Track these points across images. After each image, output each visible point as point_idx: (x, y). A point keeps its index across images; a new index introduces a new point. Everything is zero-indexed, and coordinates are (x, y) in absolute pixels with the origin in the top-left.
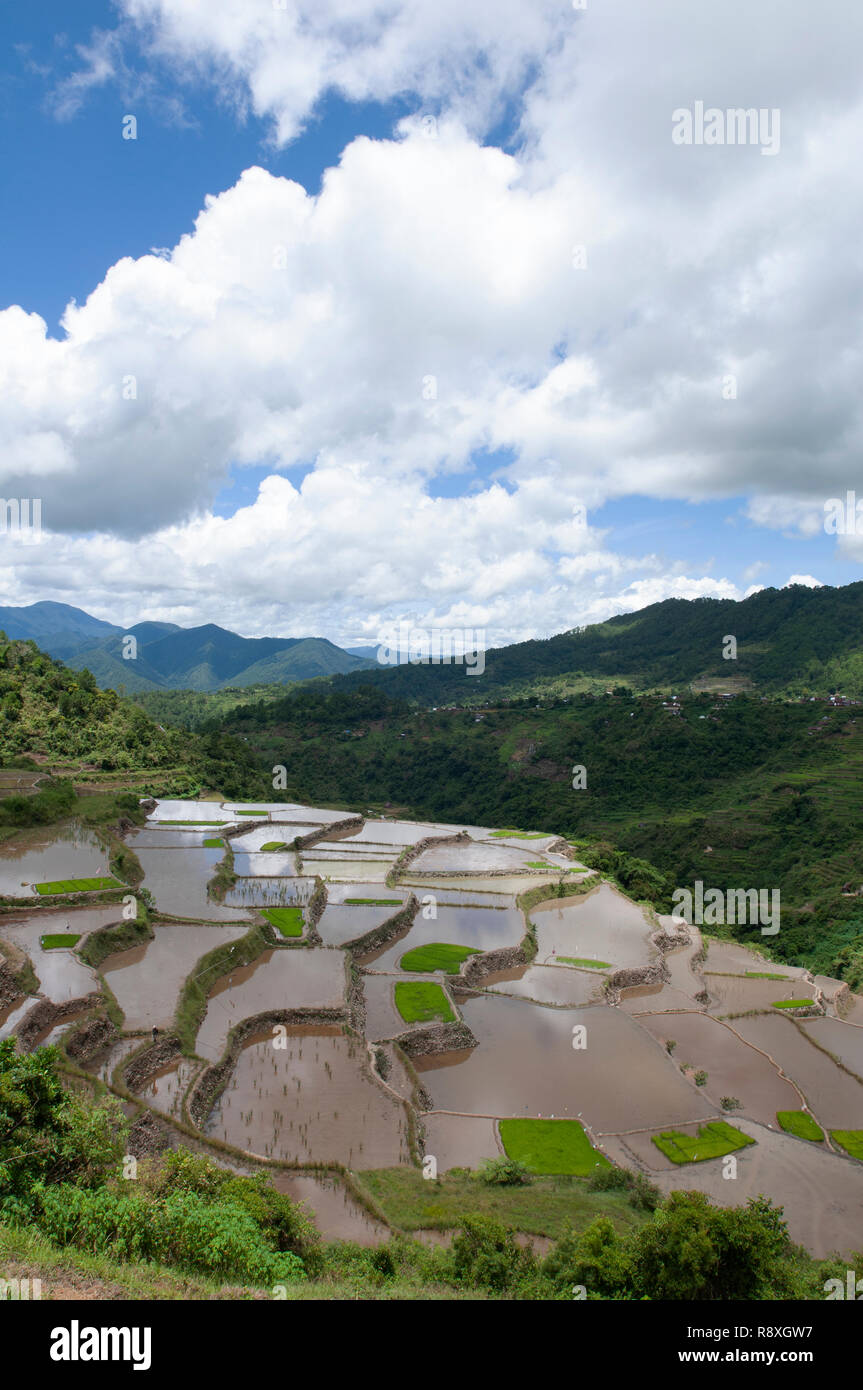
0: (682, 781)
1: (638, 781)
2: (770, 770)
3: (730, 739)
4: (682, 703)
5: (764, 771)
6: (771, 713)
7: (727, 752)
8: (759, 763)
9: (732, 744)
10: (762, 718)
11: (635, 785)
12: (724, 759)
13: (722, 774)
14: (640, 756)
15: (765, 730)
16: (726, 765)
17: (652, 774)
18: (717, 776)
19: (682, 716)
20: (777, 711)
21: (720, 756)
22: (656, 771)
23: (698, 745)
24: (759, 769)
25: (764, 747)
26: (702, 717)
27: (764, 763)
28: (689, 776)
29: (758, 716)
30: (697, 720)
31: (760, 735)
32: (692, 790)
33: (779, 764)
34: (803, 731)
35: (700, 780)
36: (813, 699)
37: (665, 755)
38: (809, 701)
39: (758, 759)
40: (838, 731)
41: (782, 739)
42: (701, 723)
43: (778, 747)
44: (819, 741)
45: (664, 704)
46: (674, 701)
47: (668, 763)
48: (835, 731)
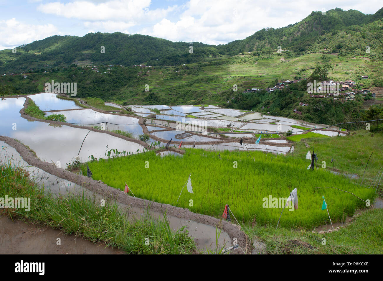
0: (106, 92)
1: (93, 93)
2: (130, 87)
3: (116, 78)
4: (98, 68)
5: (128, 87)
6: (125, 70)
7: (116, 82)
8: (125, 85)
9: (117, 80)
10: (123, 72)
11: (92, 95)
12: (116, 84)
14: (91, 85)
15: (125, 75)
16: (117, 86)
17: (96, 90)
18: (115, 90)
19: (100, 72)
20: (127, 70)
21: (115, 84)
22: (97, 89)
23: (108, 81)
24: (126, 87)
25: (125, 80)
26: (105, 72)
27: (127, 85)
28: (108, 90)
29: (121, 71)
31: (124, 77)
32: (110, 94)
33: (132, 85)
34: (136, 75)
35: (111, 91)
36: (136, 66)
37: (99, 85)
38: (135, 66)
39: (125, 84)
40: (146, 74)
41: (130, 78)
42: (106, 74)
43: (130, 80)
44: (141, 78)
45: (92, 69)
46: (95, 68)
47: (100, 87)
48: (145, 75)
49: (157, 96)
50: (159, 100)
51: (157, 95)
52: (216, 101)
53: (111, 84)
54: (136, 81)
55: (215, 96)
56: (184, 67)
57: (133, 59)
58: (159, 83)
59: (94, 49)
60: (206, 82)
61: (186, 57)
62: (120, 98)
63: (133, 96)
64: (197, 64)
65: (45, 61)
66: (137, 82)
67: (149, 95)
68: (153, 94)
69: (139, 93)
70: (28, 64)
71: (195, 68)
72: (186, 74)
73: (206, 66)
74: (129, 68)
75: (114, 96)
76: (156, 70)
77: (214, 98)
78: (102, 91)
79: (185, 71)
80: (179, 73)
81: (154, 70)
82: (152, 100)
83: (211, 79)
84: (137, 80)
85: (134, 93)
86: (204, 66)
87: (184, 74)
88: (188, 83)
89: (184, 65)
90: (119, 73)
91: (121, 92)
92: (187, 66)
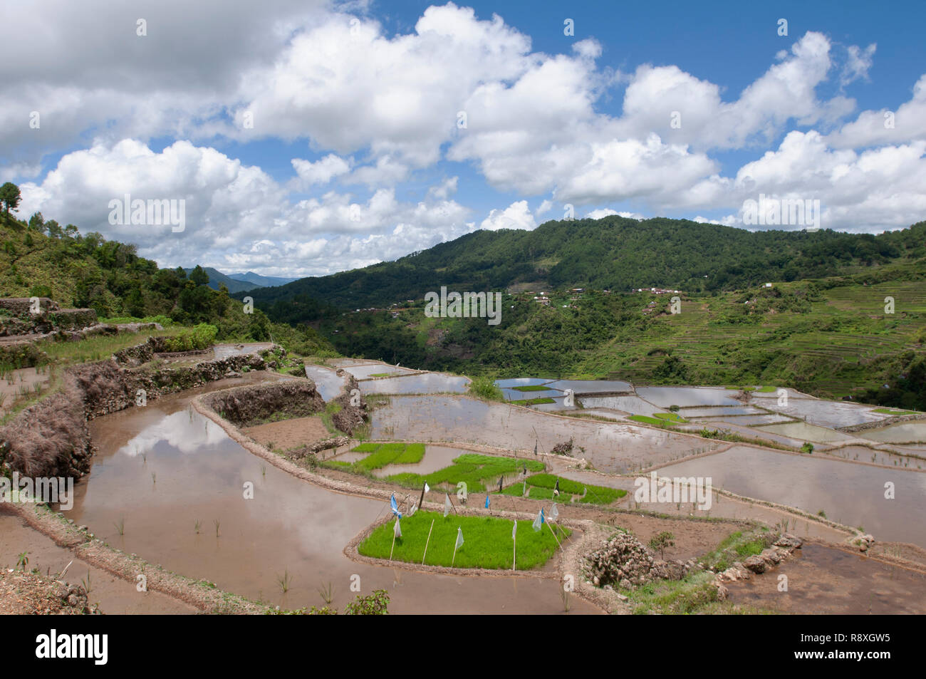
0: (563, 353)
1: (531, 355)
2: (621, 341)
3: (590, 321)
4: (549, 297)
5: (617, 342)
6: (612, 301)
7: (589, 331)
8: (611, 337)
9: (592, 324)
10: (607, 305)
11: (529, 358)
12: (589, 335)
13: (588, 346)
14: (528, 336)
15: (611, 313)
16: (590, 339)
17: (540, 349)
18: (585, 348)
19: (552, 306)
20: (617, 300)
21: (585, 333)
22: (542, 347)
23: (569, 326)
24: (612, 341)
25: (612, 325)
26: (565, 306)
27: (615, 337)
28: (568, 348)
29: (604, 304)
30: (562, 308)
31: (608, 317)
32: (572, 359)
33: (629, 336)
34: (639, 312)
35: (575, 352)
36: (640, 290)
37: (546, 335)
38: (638, 291)
39: (610, 334)
40: (664, 311)
41: (624, 319)
42: (565, 311)
43: (623, 325)
44: (652, 319)
45: (536, 298)
46: (542, 296)
47: (550, 340)
48: (661, 312)
49: (684, 366)
50: (689, 377)
51: (686, 363)
52: (853, 384)
53: (575, 334)
54: (637, 328)
55: (853, 370)
56: (768, 290)
57: (645, 276)
58: (696, 333)
59: (557, 257)
60: (830, 330)
61: (781, 267)
62: (592, 367)
63: (623, 364)
64: (807, 283)
65: (453, 285)
66: (642, 330)
67: (666, 362)
68: (676, 360)
69: (638, 357)
70: (418, 291)
71: (799, 294)
72: (772, 311)
73: (834, 286)
74: (623, 295)
75: (580, 363)
76: (691, 300)
77: (849, 374)
78: (553, 350)
79: (772, 302)
80: (753, 307)
81: (687, 300)
82: (672, 375)
83: (844, 323)
84: (641, 326)
85: (627, 357)
86: (828, 288)
87: (766, 311)
88: (775, 332)
89: (769, 285)
90: (598, 308)
91: (600, 354)
92: (775, 289)
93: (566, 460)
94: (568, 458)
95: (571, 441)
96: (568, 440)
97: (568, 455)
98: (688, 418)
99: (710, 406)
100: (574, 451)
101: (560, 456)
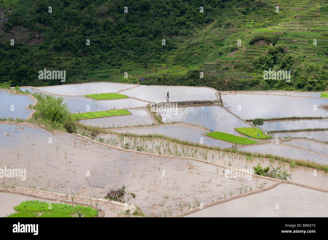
0: (151, 39)
1: (112, 41)
2: (220, 26)
5: (215, 27)
8: (208, 22)
11: (110, 45)
13: (181, 31)
16: (183, 24)
17: (123, 34)
18: (177, 34)
21: (178, 16)
22: (126, 31)
24: (210, 26)
27: (213, 21)
39: (207, 17)
43: (223, 7)
47: (136, 24)
49: (290, 57)
51: (292, 55)
53: (166, 17)
62: (185, 57)
63: (221, 54)
66: (244, 13)
67: (270, 53)
68: (282, 50)
69: (239, 46)
75: (171, 52)
78: (139, 36)
82: (276, 67)
85: (226, 46)
91: (195, 41)
93: (117, 205)
94: (119, 203)
95: (124, 188)
96: (120, 187)
97: (120, 201)
98: (271, 132)
99: (298, 119)
100: (126, 197)
101: (113, 202)
